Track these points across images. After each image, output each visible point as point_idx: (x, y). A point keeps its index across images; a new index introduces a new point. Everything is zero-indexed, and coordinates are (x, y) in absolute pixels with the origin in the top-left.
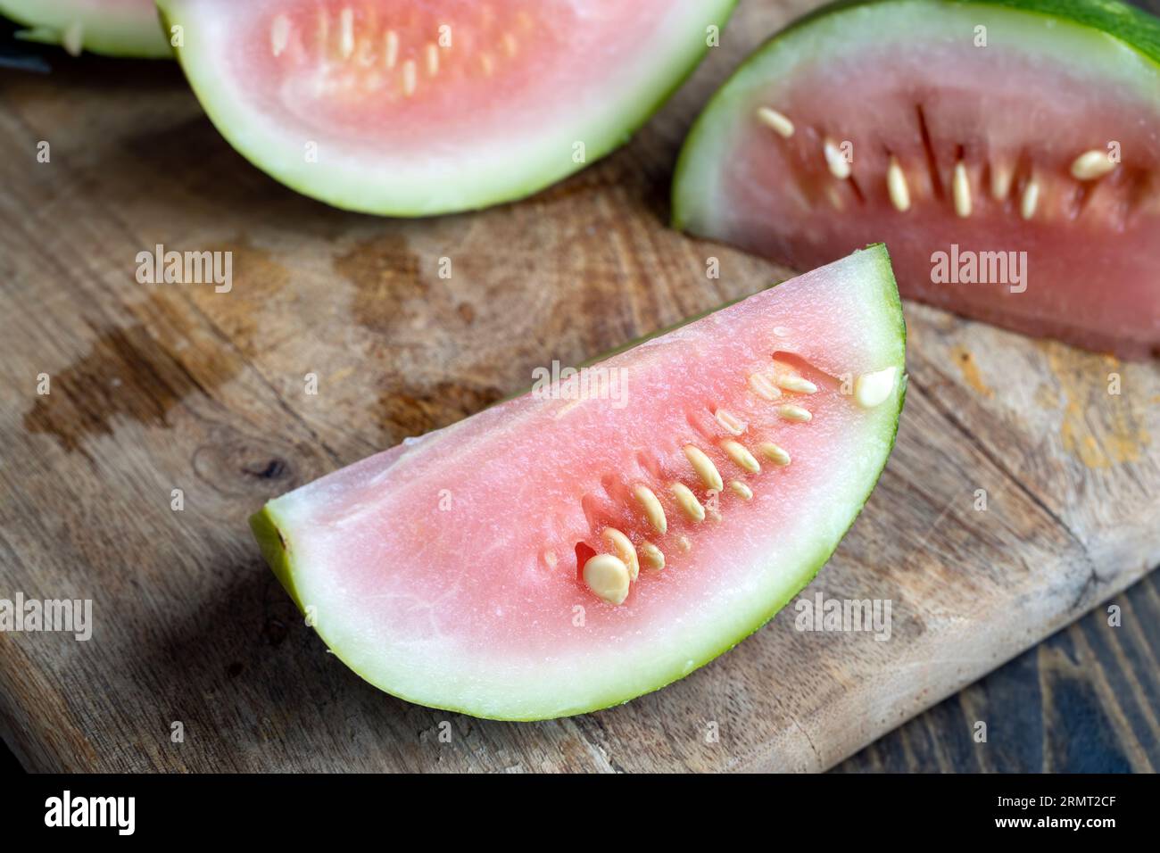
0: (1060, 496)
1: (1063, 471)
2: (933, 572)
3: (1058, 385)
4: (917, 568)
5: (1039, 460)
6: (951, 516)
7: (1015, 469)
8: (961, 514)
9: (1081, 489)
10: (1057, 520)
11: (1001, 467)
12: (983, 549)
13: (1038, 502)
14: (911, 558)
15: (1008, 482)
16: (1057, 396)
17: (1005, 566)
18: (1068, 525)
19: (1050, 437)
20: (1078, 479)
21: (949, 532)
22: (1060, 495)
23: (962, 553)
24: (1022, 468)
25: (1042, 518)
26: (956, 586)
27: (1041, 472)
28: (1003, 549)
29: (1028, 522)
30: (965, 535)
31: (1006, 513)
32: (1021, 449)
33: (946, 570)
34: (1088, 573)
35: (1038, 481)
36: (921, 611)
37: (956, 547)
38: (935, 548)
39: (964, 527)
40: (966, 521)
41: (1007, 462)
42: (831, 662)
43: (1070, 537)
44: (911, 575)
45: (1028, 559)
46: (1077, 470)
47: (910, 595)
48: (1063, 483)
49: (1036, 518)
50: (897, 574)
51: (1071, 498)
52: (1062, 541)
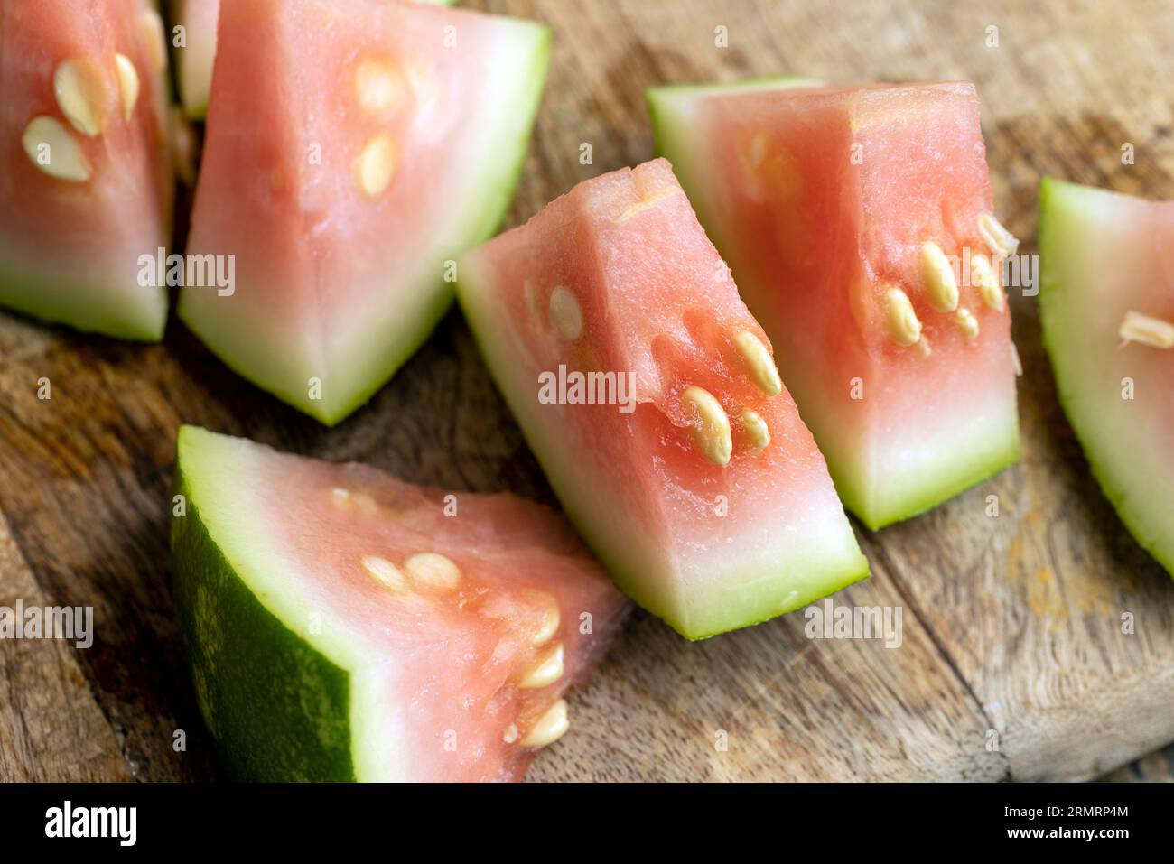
0: (980, 653)
1: (994, 614)
2: (764, 740)
3: (1018, 480)
4: (743, 729)
5: (963, 592)
6: (814, 659)
7: (923, 595)
8: (827, 658)
9: (1014, 647)
10: (968, 688)
12: (847, 716)
13: (947, 657)
14: (738, 713)
15: (910, 618)
16: (1015, 497)
17: (873, 749)
18: (982, 699)
19: (989, 559)
20: (1014, 629)
21: (804, 683)
23: (814, 717)
24: (936, 600)
25: (947, 682)
27: (962, 611)
28: (874, 720)
29: (923, 686)
30: (825, 689)
31: (895, 668)
32: (942, 572)
33: (785, 740)
35: (955, 624)
37: (808, 706)
38: (777, 703)
39: (827, 677)
40: (833, 669)
41: (916, 588)
43: (981, 718)
44: (731, 738)
45: (910, 742)
46: (1015, 615)
48: (991, 633)
49: (937, 681)
50: (712, 733)
51: (997, 657)
52: (967, 723)
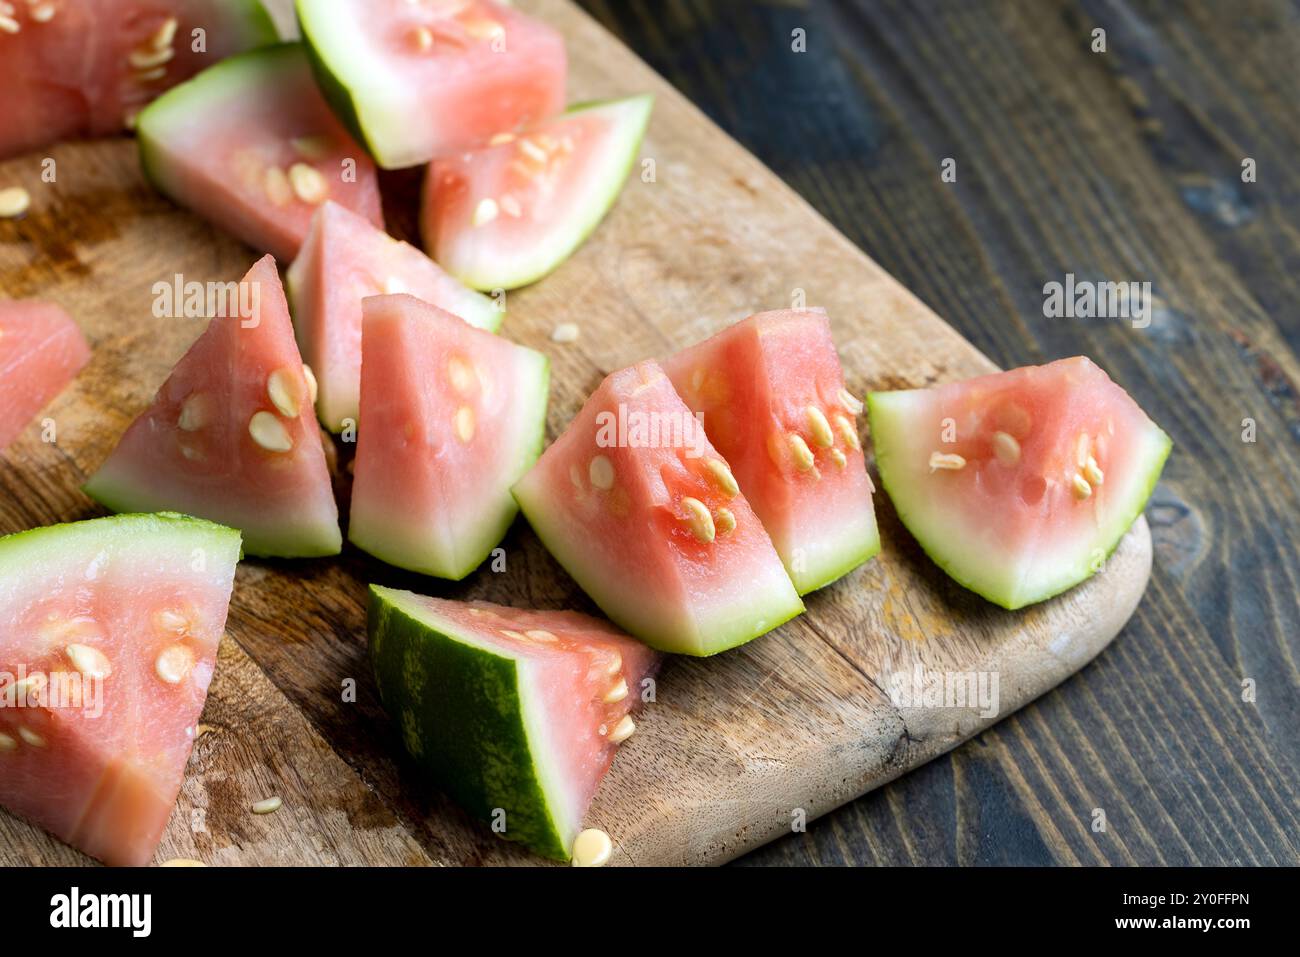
0: (877, 664)
1: (881, 642)
2: (755, 723)
3: (881, 571)
4: (741, 720)
5: (860, 633)
6: (776, 678)
7: (837, 640)
8: (784, 677)
9: (896, 658)
10: (873, 683)
11: (826, 639)
12: (803, 705)
13: (857, 668)
14: (736, 712)
15: (830, 651)
16: (881, 581)
17: (822, 720)
18: (883, 687)
19: (872, 613)
20: (895, 649)
21: (773, 692)
22: (877, 661)
23: (783, 708)
24: (844, 639)
25: (858, 680)
26: (776, 735)
27: (861, 643)
28: (820, 705)
29: (846, 684)
30: (787, 693)
31: (827, 677)
32: (845, 625)
33: (768, 721)
34: (899, 730)
35: (858, 650)
36: (742, 755)
37: (778, 703)
38: (759, 704)
39: (787, 687)
40: (789, 682)
41: (831, 635)
42: (657, 797)
43: (884, 697)
44: (735, 726)
45: (844, 715)
46: (894, 641)
47: (733, 742)
48: (881, 653)
49: (853, 680)
50: (722, 724)
51: (888, 664)
52: (876, 700)
